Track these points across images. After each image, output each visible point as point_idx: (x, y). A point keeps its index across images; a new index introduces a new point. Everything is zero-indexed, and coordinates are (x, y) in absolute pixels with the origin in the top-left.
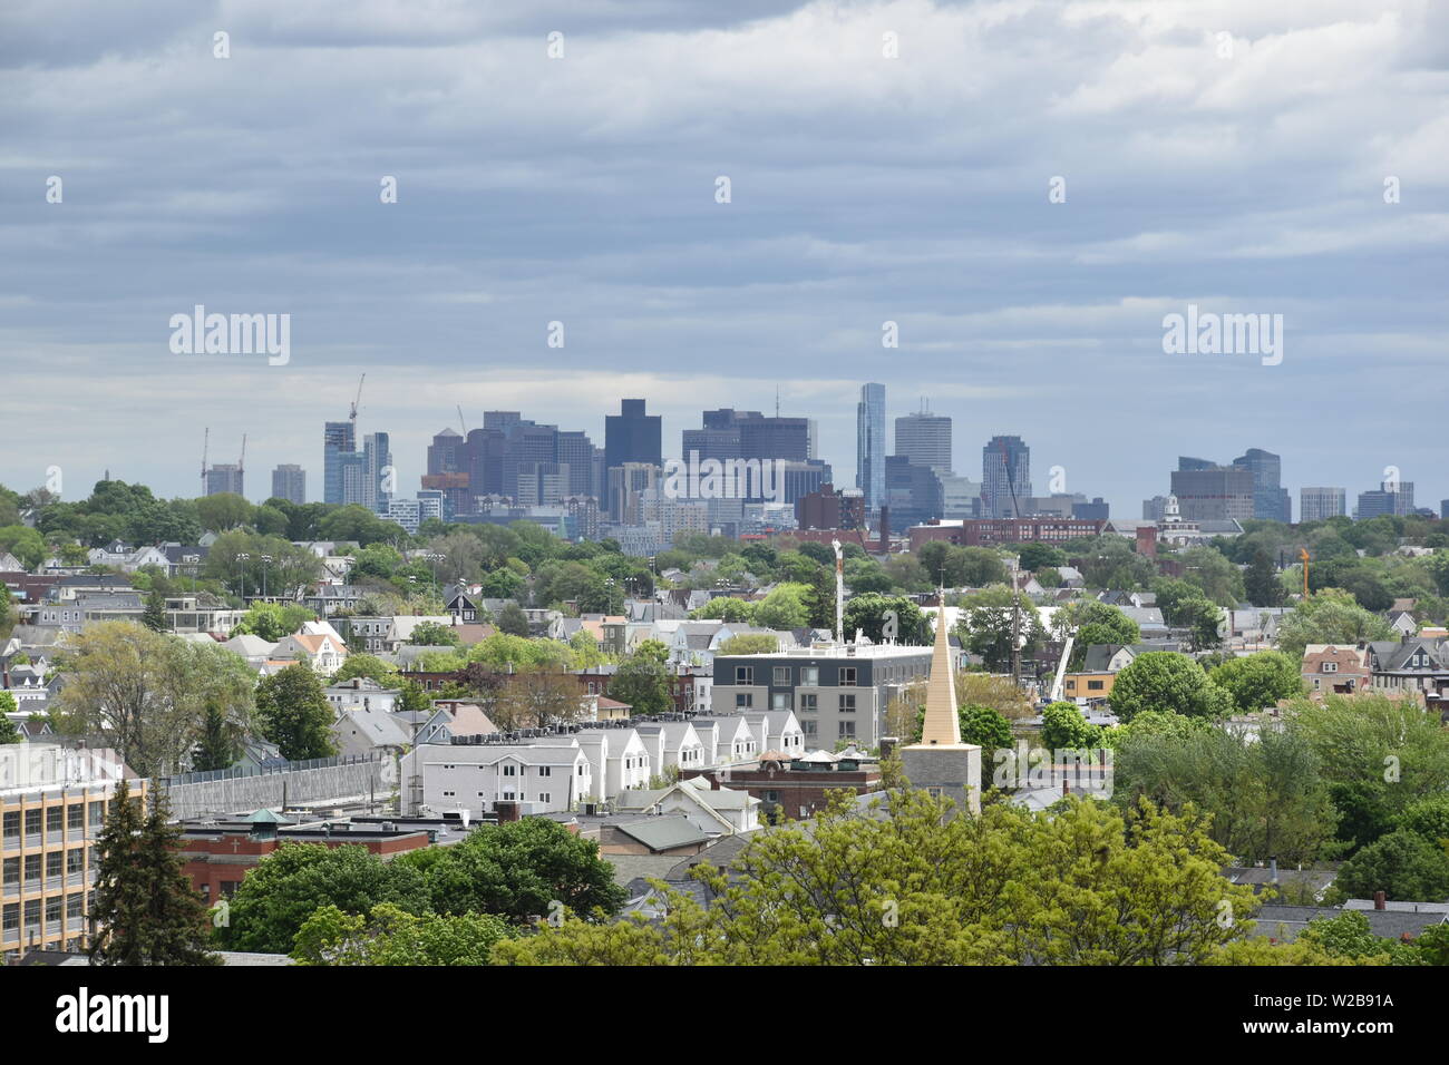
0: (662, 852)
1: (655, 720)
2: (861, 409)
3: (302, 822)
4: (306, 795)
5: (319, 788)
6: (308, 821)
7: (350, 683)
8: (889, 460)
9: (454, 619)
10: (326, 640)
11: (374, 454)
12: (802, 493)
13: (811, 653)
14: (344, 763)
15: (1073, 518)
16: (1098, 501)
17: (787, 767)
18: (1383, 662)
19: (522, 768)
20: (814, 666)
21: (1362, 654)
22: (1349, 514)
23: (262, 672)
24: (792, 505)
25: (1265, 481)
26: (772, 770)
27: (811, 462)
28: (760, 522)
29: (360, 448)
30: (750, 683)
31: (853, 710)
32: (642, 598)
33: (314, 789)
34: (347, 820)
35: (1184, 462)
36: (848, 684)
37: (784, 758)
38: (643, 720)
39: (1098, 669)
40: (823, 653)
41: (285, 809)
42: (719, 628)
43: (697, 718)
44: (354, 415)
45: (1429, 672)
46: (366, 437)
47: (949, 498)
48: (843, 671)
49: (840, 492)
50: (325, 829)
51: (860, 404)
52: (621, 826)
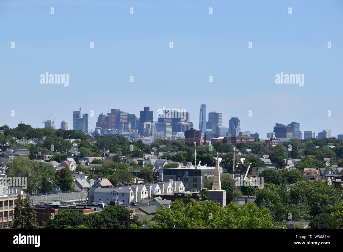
0: (150, 214)
1: (149, 183)
2: (201, 110)
3: (65, 205)
4: (66, 199)
5: (69, 197)
6: (66, 205)
7: (77, 173)
8: (207, 122)
9: (102, 158)
10: (72, 162)
11: (85, 119)
12: (186, 130)
13: (187, 168)
14: (75, 192)
15: (250, 137)
16: (256, 133)
17: (180, 195)
18: (322, 173)
19: (117, 194)
20: (187, 171)
21: (317, 171)
22: (316, 138)
23: (57, 169)
24: (184, 133)
25: (296, 129)
26: (176, 196)
27: (188, 123)
28: (176, 137)
29: (82, 117)
30: (172, 175)
31: (196, 182)
32: (148, 154)
33: (68, 198)
34: (75, 205)
35: (277, 124)
36: (195, 175)
37: (180, 193)
38: (146, 183)
39: (255, 173)
40: (189, 168)
41: (61, 202)
42: (165, 162)
43: (159, 183)
44: (80, 109)
45: (333, 175)
46: (83, 114)
47: (221, 132)
48: (194, 172)
49: (195, 130)
50: (70, 207)
51: (200, 109)
52: (140, 208)
